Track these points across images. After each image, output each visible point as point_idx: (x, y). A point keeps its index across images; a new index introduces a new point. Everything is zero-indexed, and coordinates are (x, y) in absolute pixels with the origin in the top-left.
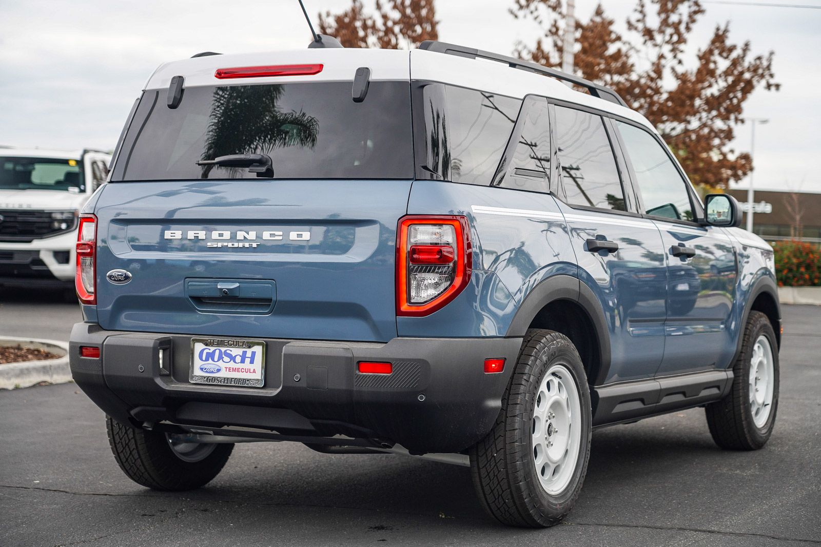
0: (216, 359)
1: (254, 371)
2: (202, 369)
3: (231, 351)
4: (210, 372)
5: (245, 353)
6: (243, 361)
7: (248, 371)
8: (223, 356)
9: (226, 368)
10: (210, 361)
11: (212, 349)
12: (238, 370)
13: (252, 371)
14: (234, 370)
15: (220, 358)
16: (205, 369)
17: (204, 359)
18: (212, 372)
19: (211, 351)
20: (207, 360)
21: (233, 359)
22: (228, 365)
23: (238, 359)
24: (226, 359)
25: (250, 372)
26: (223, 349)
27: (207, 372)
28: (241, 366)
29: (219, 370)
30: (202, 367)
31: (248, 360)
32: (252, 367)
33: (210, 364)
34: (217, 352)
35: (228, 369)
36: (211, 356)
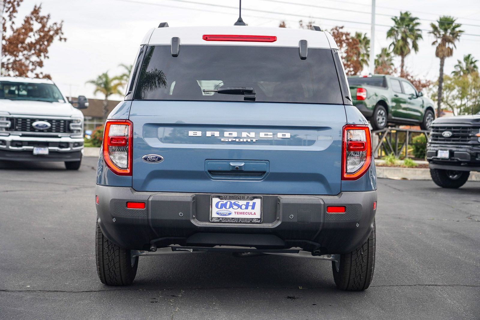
0: (228, 207)
1: (255, 214)
2: (218, 213)
3: (239, 202)
4: (224, 215)
5: (248, 203)
6: (247, 208)
7: (251, 213)
8: (233, 205)
9: (235, 212)
10: (224, 208)
11: (225, 201)
12: (243, 213)
13: (253, 213)
14: (241, 213)
15: (231, 206)
16: (220, 213)
17: (219, 207)
18: (225, 215)
19: (224, 203)
20: (221, 208)
21: (240, 207)
22: (236, 211)
23: (244, 207)
24: (235, 207)
25: (252, 214)
26: (233, 201)
27: (221, 215)
28: (245, 211)
29: (230, 214)
30: (218, 212)
31: (250, 208)
32: (253, 211)
33: (223, 211)
34: (229, 203)
35: (236, 213)
36: (224, 205)
